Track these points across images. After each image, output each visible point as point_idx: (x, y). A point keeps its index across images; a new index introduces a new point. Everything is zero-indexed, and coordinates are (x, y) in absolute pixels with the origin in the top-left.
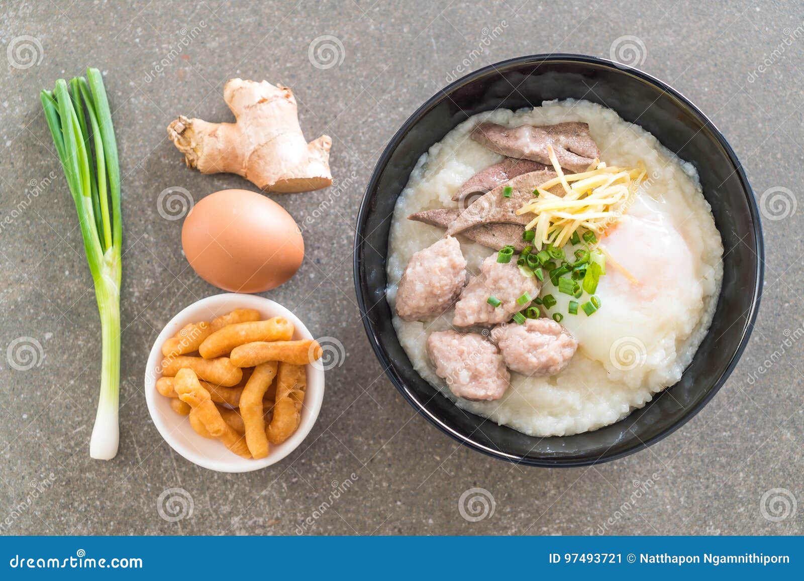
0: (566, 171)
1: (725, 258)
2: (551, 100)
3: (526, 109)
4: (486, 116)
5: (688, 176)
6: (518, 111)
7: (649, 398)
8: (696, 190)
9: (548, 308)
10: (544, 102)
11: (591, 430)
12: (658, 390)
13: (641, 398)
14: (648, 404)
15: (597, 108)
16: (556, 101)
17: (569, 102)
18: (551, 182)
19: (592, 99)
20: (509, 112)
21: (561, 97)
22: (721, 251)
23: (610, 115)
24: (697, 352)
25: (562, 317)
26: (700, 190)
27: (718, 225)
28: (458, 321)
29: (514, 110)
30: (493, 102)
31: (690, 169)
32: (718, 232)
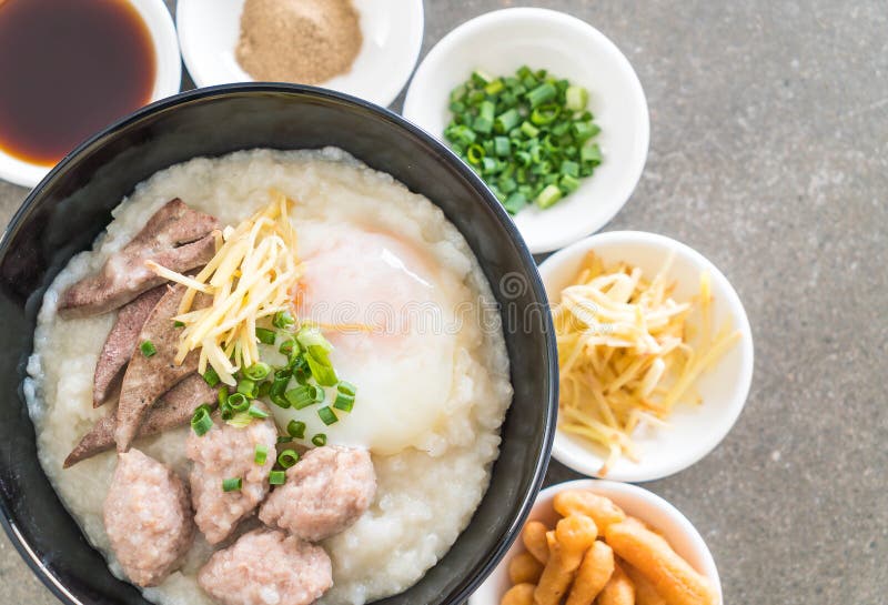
0: (192, 272)
1: (449, 217)
2: (119, 203)
3: (101, 234)
4: (63, 280)
5: (337, 162)
6: (95, 245)
7: (497, 440)
8: (359, 170)
9: (301, 437)
10: (113, 213)
11: (464, 528)
12: (498, 423)
13: (489, 446)
14: (500, 447)
15: (176, 170)
16: (125, 199)
17: (141, 189)
18: (187, 298)
19: (164, 165)
20: (85, 255)
21: (129, 191)
22: (439, 214)
23: (198, 166)
24: (508, 346)
25: (323, 436)
26: (363, 166)
27: (414, 189)
28: (213, 537)
29: (89, 248)
30: (58, 258)
31: (333, 152)
32: (420, 196)
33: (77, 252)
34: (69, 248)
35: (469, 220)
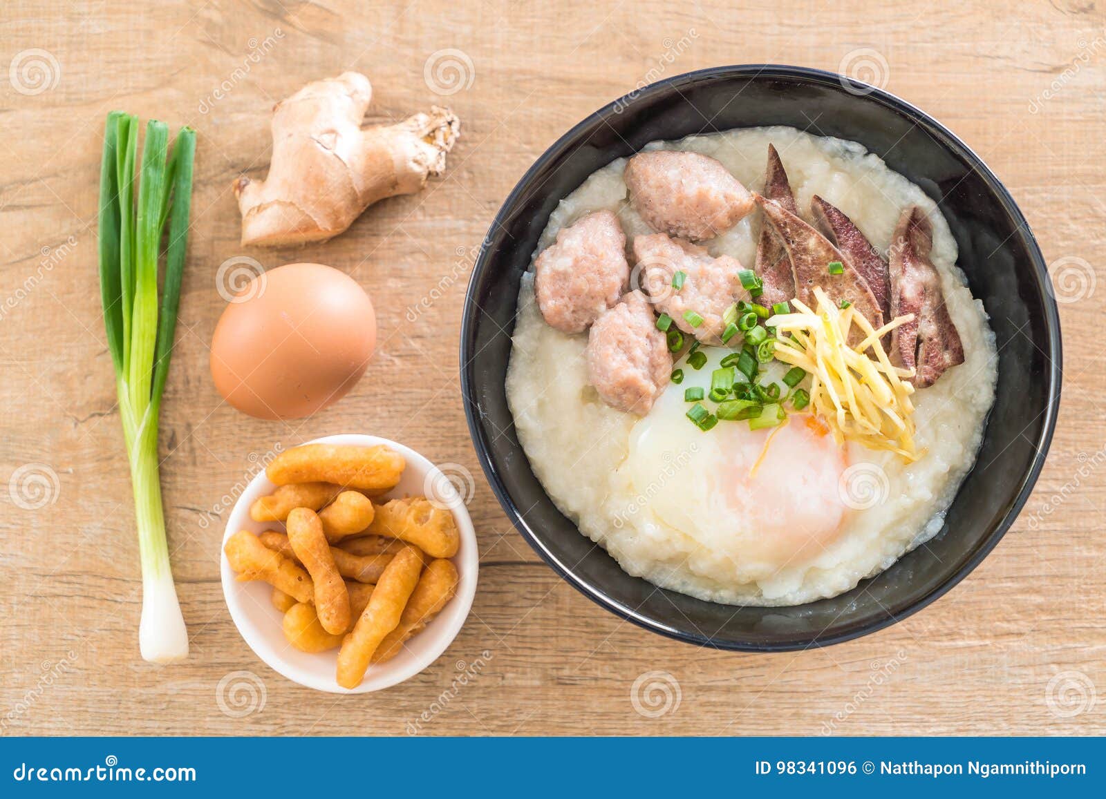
1: (822, 602)
2: (986, 310)
3: (966, 281)
4: (938, 222)
5: (925, 526)
6: (959, 271)
7: (595, 538)
8: (908, 542)
9: (689, 361)
10: (980, 301)
11: (533, 467)
12: (611, 547)
13: (593, 527)
14: (588, 538)
15: (992, 375)
16: (988, 317)
17: (990, 336)
18: (865, 324)
19: (1001, 367)
20: (954, 256)
21: (993, 324)
22: (828, 593)
23: (985, 398)
24: (676, 593)
25: (679, 381)
26: (909, 547)
27: (863, 582)
28: (640, 242)
29: (959, 263)
30: (963, 231)
31: (936, 526)
32: (854, 585)
33: (960, 251)
34: (968, 247)
35: (808, 618)
